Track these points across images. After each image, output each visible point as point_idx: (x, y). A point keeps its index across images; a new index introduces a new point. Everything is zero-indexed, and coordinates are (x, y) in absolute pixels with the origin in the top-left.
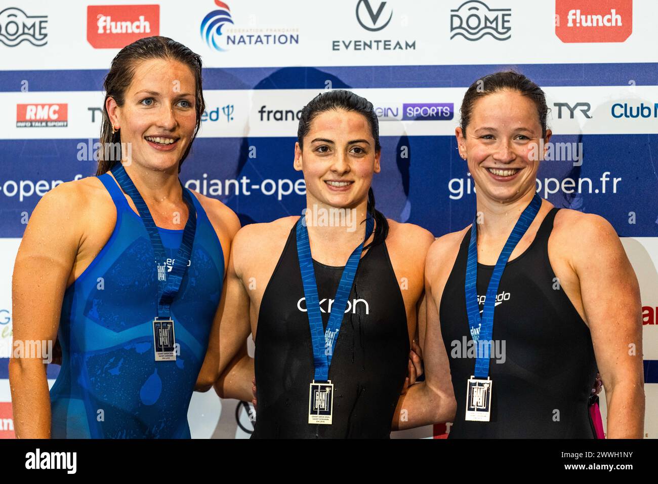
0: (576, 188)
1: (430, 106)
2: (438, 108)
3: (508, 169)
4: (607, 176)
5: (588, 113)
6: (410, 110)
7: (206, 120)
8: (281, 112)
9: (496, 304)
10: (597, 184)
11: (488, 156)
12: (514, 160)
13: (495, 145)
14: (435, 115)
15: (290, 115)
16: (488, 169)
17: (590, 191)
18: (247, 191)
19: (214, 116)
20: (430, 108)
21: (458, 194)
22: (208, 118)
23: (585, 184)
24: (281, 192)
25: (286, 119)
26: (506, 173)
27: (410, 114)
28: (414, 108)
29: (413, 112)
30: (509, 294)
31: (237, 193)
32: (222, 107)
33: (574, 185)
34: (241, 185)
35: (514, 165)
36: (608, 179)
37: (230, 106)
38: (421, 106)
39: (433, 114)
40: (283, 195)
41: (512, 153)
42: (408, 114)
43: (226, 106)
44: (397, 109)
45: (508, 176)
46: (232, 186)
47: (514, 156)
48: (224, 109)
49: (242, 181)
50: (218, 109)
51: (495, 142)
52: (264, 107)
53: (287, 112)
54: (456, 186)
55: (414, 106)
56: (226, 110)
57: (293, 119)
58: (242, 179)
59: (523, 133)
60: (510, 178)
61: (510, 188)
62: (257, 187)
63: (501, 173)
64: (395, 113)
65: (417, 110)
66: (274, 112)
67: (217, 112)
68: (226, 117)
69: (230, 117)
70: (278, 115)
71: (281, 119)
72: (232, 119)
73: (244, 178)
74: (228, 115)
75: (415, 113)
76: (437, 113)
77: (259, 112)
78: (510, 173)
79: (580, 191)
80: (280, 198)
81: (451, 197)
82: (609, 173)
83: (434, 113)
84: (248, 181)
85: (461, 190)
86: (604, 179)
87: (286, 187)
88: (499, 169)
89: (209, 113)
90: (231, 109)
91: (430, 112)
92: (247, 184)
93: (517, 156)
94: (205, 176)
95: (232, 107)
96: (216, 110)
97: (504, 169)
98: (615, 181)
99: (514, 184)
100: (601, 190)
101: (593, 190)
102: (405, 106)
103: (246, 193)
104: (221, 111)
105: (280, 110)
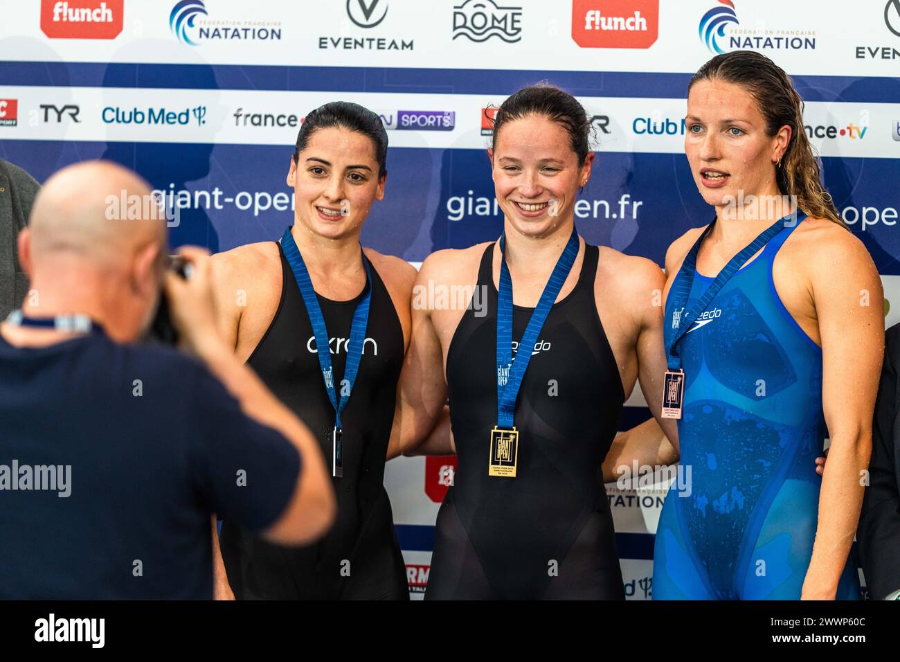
0: (591, 212)
1: (428, 114)
2: (437, 116)
3: (535, 204)
4: (626, 199)
5: (607, 128)
6: (406, 118)
7: (174, 123)
8: (260, 116)
9: (534, 353)
10: (615, 208)
11: (514, 189)
12: (541, 194)
13: (520, 177)
14: (433, 125)
15: (269, 120)
16: (516, 203)
17: (607, 216)
18: (220, 204)
19: (183, 118)
20: (428, 117)
21: (457, 215)
22: (177, 120)
23: (602, 208)
24: (257, 206)
25: (265, 124)
26: (533, 207)
27: (406, 123)
28: (410, 116)
29: (409, 120)
30: (550, 344)
31: (208, 206)
32: (194, 108)
33: (589, 208)
34: (212, 198)
35: (541, 200)
36: (627, 203)
37: (202, 107)
38: (418, 114)
39: (431, 124)
40: (260, 211)
41: (538, 186)
42: (403, 123)
43: (197, 107)
44: (391, 117)
45: (536, 210)
46: (202, 198)
47: (540, 190)
48: (194, 110)
49: (214, 193)
50: (188, 110)
51: (521, 173)
52: (240, 109)
53: (266, 117)
54: (456, 205)
55: (410, 113)
56: (197, 112)
57: (273, 124)
58: (214, 190)
59: (550, 165)
60: (538, 213)
61: (539, 224)
62: (230, 200)
63: (527, 207)
64: (389, 122)
65: (413, 119)
66: (251, 115)
67: (187, 114)
68: (198, 120)
69: (202, 120)
70: (256, 120)
71: (259, 124)
72: (204, 122)
73: (217, 189)
74: (200, 118)
75: (411, 122)
76: (436, 122)
77: (235, 115)
78: (538, 207)
79: (595, 215)
80: (256, 213)
81: (450, 218)
82: (628, 196)
83: (433, 122)
84: (221, 193)
85: (461, 210)
86: (623, 203)
87: (263, 201)
88: (526, 204)
89: (177, 115)
90: (202, 112)
91: (428, 121)
92: (220, 196)
93: (545, 189)
94: (172, 186)
95: (204, 108)
96: (185, 111)
97: (531, 204)
98: (636, 205)
99: (542, 220)
100: (619, 214)
101: (611, 214)
102: (400, 114)
103: (218, 207)
104: (191, 113)
105: (258, 114)
